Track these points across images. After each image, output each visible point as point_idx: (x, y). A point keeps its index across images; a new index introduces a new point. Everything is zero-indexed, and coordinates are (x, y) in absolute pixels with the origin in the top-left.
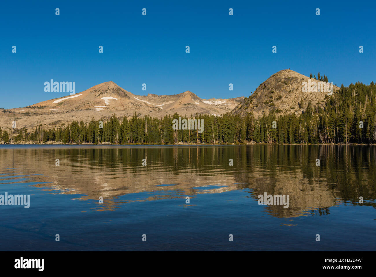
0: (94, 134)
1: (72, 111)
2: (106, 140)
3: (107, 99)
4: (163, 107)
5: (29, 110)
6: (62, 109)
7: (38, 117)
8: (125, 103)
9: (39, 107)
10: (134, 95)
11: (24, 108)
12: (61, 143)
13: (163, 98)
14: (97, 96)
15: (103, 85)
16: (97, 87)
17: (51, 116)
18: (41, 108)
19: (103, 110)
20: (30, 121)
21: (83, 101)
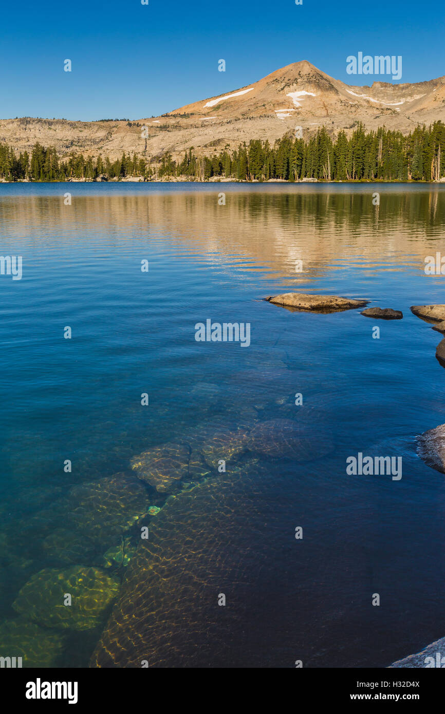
0: (288, 163)
1: (236, 120)
2: (308, 173)
3: (297, 95)
4: (401, 108)
5: (167, 120)
6: (220, 118)
7: (182, 132)
8: (330, 102)
9: (183, 115)
10: (347, 85)
11: (158, 118)
12: (234, 179)
13: (403, 89)
14: (279, 91)
15: (289, 69)
16: (279, 73)
17: (202, 131)
18: (185, 116)
19: (291, 117)
20: (169, 141)
21: (254, 100)
